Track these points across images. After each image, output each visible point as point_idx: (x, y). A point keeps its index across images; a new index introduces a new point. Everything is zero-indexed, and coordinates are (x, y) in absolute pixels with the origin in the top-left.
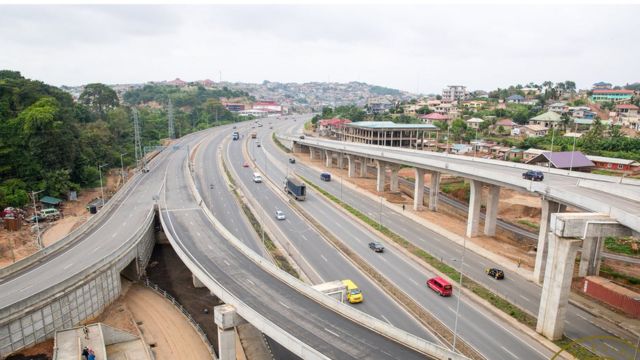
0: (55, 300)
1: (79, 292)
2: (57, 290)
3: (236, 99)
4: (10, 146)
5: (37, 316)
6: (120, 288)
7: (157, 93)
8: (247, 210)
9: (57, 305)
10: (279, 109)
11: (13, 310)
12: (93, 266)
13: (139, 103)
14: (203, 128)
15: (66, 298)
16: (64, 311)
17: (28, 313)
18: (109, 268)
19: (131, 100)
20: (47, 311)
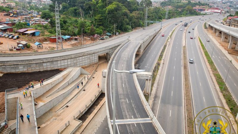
0: (72, 58)
1: (81, 58)
2: (73, 56)
3: (203, 7)
4: (103, 17)
5: (66, 61)
6: (98, 60)
7: (172, 3)
8: (165, 46)
9: (72, 60)
10: (220, 11)
11: (59, 58)
12: (87, 52)
13: (165, 6)
14: (181, 17)
15: (76, 59)
16: (75, 62)
17: (63, 59)
18: (94, 53)
19: (163, 5)
20: (69, 60)
